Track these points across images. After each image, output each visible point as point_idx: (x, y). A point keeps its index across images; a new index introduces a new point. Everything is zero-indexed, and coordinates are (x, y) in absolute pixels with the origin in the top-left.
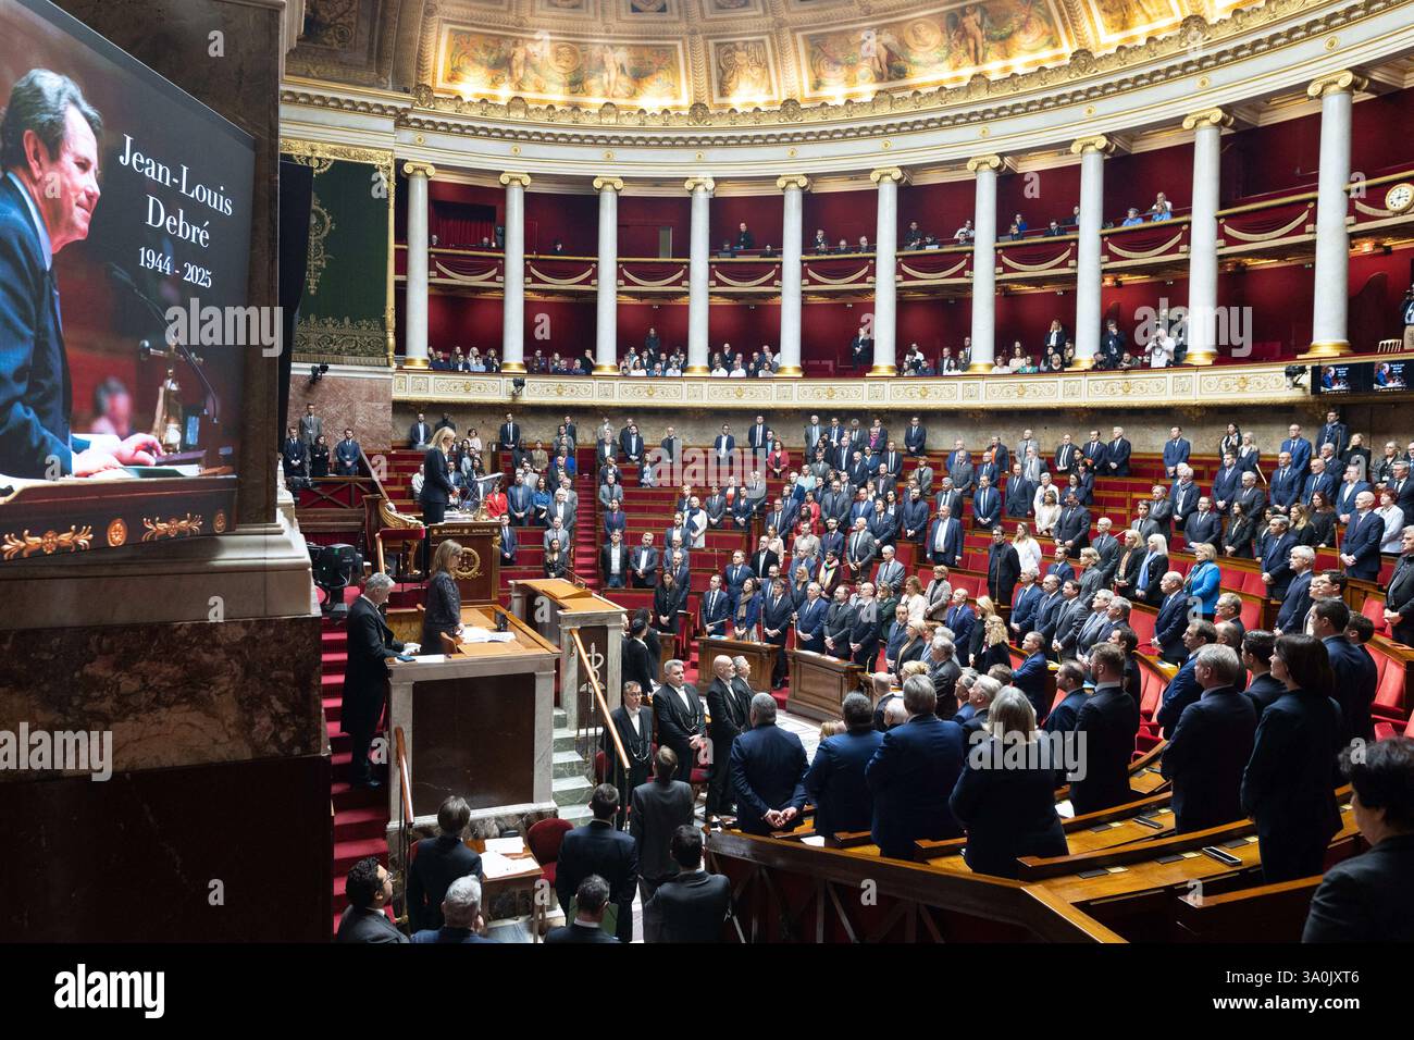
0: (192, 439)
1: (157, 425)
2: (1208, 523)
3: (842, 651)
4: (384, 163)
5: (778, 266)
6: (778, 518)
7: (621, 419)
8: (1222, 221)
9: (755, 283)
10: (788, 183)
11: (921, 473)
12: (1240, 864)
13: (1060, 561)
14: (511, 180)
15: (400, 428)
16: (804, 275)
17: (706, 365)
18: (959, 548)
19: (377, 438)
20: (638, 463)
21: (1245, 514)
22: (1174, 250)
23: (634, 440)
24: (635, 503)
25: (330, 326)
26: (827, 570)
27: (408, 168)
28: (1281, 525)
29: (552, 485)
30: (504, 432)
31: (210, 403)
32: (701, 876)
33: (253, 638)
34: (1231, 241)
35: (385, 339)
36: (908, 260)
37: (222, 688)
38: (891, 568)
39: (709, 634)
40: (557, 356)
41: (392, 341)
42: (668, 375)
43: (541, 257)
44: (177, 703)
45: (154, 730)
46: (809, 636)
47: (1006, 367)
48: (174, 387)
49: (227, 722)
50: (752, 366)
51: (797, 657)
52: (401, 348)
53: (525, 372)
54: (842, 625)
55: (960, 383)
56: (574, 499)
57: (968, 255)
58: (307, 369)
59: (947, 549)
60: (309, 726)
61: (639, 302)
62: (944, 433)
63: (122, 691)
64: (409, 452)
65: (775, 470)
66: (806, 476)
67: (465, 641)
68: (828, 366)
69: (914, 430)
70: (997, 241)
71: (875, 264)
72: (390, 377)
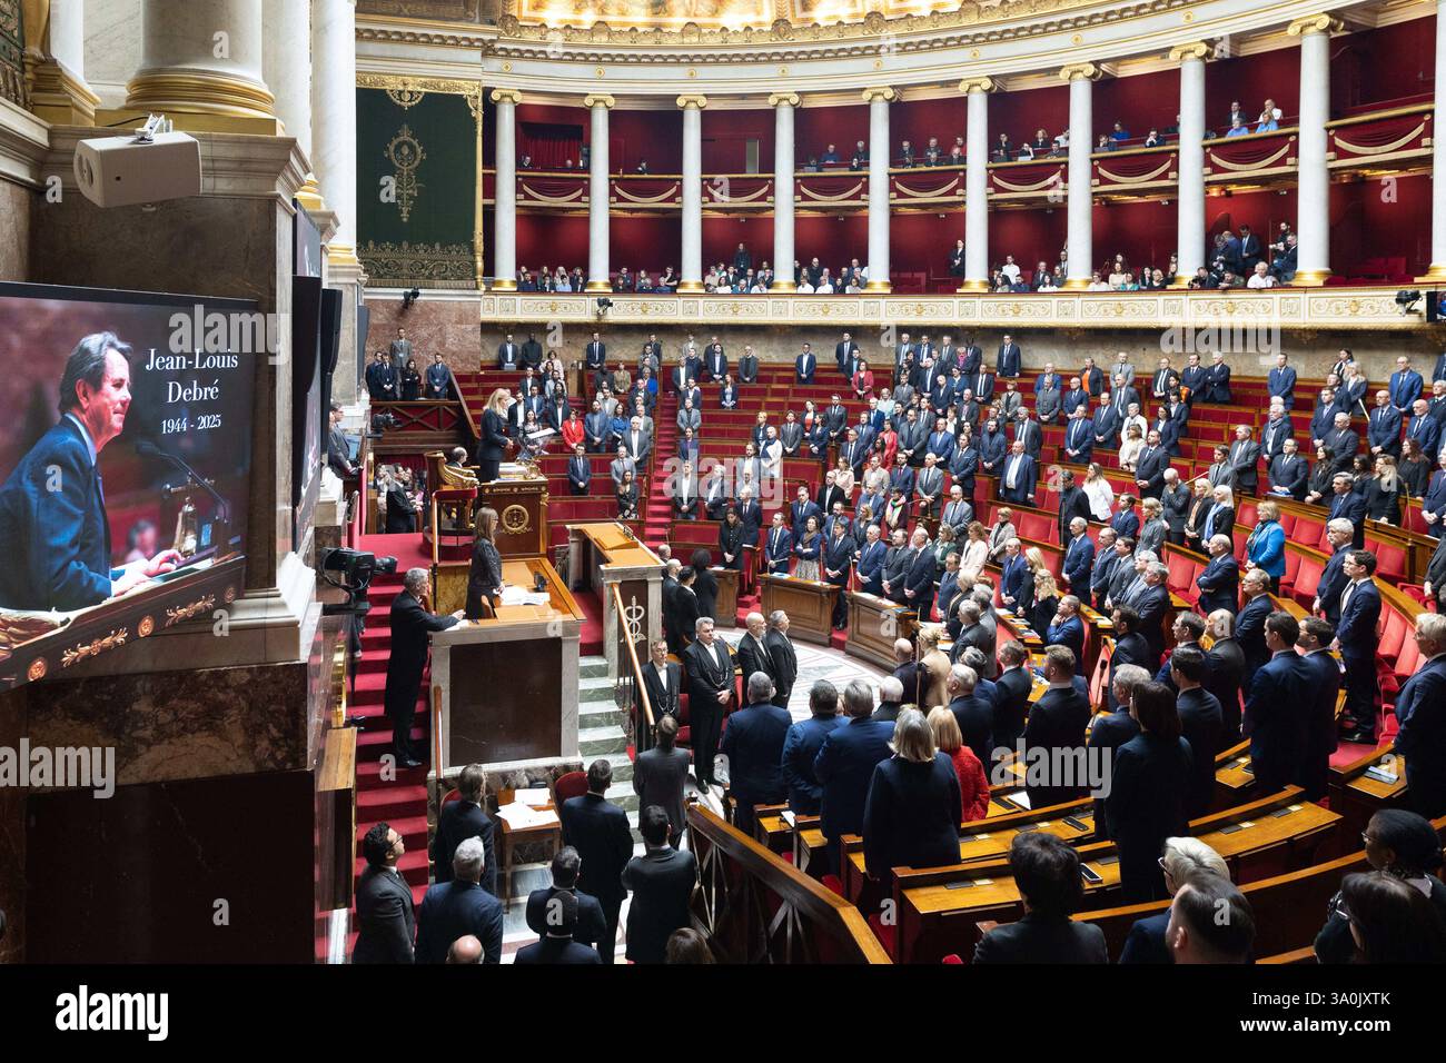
0: (205, 541)
1: (176, 541)
2: (1292, 467)
3: (897, 596)
4: (472, 93)
5: (864, 179)
6: (852, 449)
7: (706, 337)
8: (1332, 133)
9: (841, 197)
10: (874, 95)
11: (1009, 398)
12: (1101, 882)
13: (1124, 509)
14: (596, 101)
15: (489, 348)
16: (892, 188)
17: (793, 281)
18: (1031, 486)
19: (467, 359)
20: (721, 382)
21: (1329, 460)
22: (1281, 162)
23: (718, 359)
24: (714, 426)
25: (421, 252)
26: (894, 507)
27: (495, 96)
28: (1345, 484)
29: (629, 410)
30: (590, 349)
31: (221, 511)
32: (666, 852)
33: (255, 681)
34: (1343, 154)
35: (474, 263)
36: (999, 172)
37: (233, 719)
38: (957, 508)
39: (772, 571)
40: (643, 273)
41: (480, 265)
42: (752, 292)
43: (626, 176)
44: (200, 730)
45: (183, 750)
46: (867, 579)
47: (1104, 284)
48: (191, 509)
49: (236, 745)
50: (839, 282)
51: (855, 600)
52: (490, 269)
53: (611, 291)
54: (899, 569)
55: (1055, 300)
56: (649, 424)
57: (1063, 166)
58: (400, 294)
59: (1018, 487)
60: (297, 748)
61: (725, 216)
62: (1040, 351)
63: (159, 722)
64: (498, 372)
65: (859, 392)
66: (886, 399)
67: (503, 603)
68: (919, 279)
69: (1007, 350)
70: (1093, 152)
71: (965, 175)
72: (478, 299)
